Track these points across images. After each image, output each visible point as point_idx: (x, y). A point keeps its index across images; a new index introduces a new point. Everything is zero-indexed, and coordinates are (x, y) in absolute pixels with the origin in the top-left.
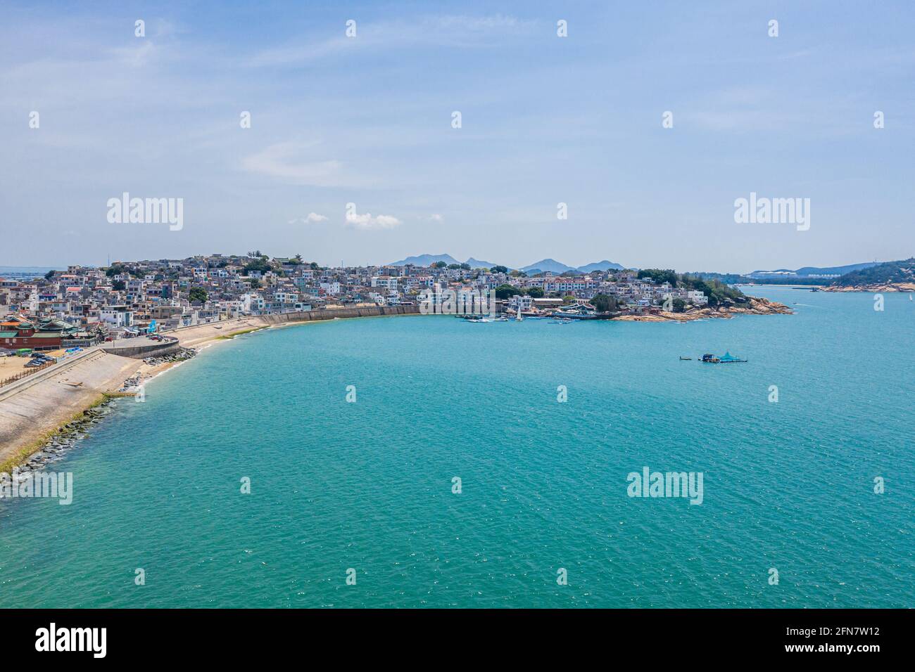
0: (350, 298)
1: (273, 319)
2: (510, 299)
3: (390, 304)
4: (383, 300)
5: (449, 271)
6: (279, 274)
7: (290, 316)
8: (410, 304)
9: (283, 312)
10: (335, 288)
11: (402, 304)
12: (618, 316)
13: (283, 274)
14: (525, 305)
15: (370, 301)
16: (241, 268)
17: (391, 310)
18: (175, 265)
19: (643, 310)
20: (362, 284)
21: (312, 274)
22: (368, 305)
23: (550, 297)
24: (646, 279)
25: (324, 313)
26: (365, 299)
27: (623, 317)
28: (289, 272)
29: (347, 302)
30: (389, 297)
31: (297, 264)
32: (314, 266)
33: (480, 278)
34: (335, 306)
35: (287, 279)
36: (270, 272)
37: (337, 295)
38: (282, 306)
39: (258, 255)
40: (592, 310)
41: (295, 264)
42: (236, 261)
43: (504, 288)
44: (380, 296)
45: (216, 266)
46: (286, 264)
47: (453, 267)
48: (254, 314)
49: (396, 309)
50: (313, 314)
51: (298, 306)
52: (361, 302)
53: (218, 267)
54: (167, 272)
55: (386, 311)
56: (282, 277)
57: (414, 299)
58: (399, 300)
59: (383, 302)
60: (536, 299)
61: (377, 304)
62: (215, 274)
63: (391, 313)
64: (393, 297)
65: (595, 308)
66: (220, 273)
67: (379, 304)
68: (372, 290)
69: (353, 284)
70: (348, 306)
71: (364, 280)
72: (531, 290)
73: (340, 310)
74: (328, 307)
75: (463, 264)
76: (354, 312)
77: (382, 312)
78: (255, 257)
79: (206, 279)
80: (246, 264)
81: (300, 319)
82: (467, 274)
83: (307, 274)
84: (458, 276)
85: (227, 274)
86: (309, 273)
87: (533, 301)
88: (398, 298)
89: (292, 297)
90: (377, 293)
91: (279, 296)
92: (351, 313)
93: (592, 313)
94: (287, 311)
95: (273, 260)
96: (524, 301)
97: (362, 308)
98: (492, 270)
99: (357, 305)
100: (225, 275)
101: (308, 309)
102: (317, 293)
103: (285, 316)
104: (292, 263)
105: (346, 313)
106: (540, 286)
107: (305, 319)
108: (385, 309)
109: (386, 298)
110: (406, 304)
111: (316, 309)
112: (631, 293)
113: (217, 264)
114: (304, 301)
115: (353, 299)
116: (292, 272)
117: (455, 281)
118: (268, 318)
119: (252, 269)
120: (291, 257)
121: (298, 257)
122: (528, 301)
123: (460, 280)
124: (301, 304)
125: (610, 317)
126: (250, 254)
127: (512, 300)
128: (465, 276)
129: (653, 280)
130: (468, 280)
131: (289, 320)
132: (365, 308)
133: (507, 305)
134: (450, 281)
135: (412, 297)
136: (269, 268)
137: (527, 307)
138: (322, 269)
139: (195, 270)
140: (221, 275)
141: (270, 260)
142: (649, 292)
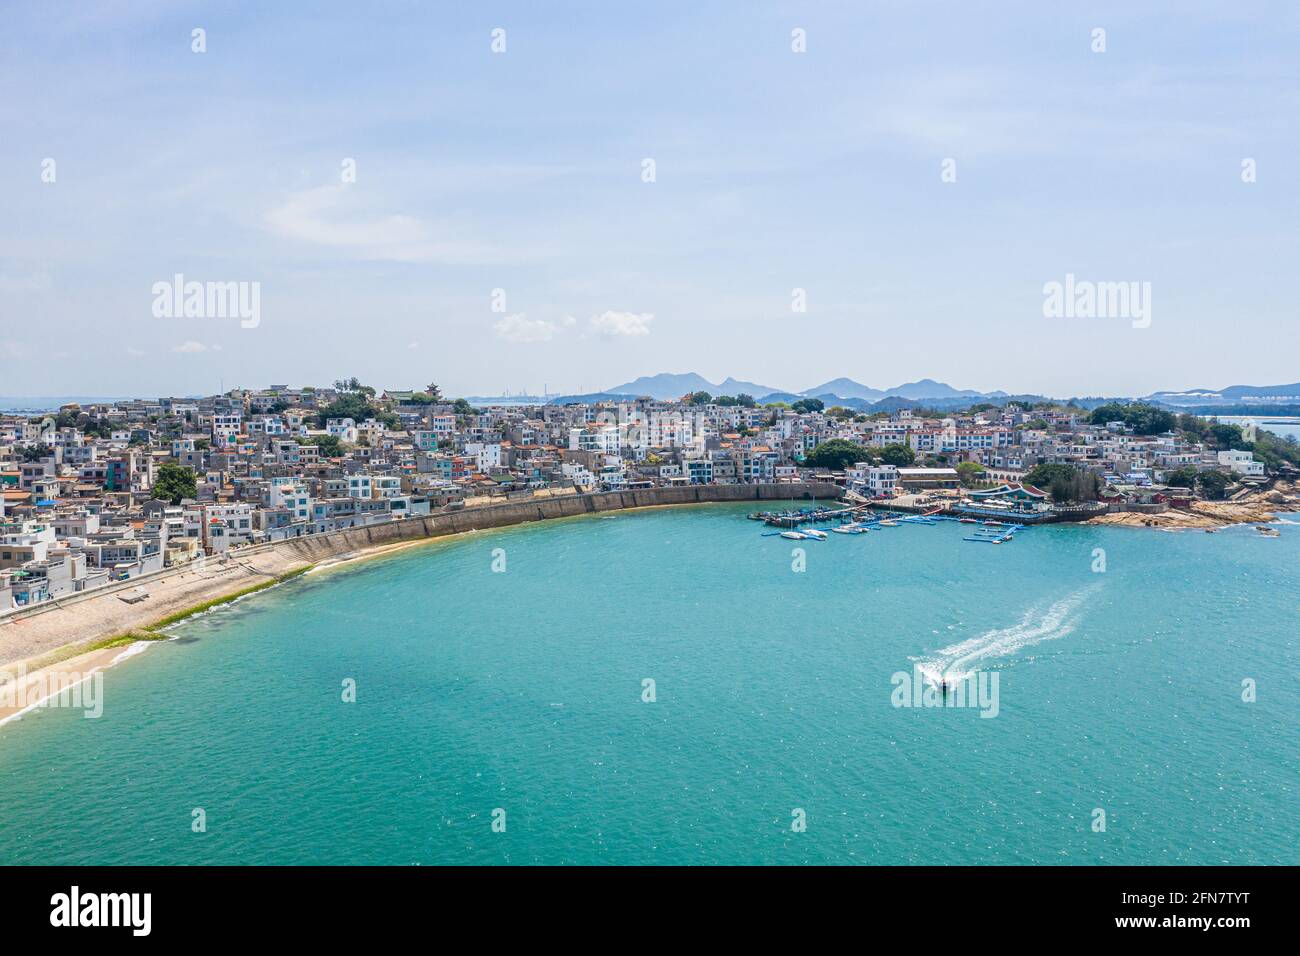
0: (519, 479)
1: (329, 544)
2: (847, 470)
3: (606, 487)
4: (592, 478)
5: (719, 409)
6: (390, 423)
7: (375, 532)
8: (647, 486)
9: (359, 524)
10: (490, 456)
11: (631, 487)
12: (1102, 512)
13: (398, 424)
14: (885, 485)
15: (563, 482)
16: (314, 414)
17: (608, 502)
18: (183, 408)
19: (1155, 500)
20: (552, 441)
21: (453, 423)
22: (558, 491)
23: (929, 465)
24: (1114, 425)
25: (460, 517)
26: (551, 479)
27: (1114, 517)
28: (409, 419)
29: (513, 488)
30: (605, 471)
31: (429, 404)
32: (460, 406)
33: (780, 424)
34: (486, 500)
35: (404, 434)
36: (372, 420)
37: (493, 470)
38: (358, 509)
39: (354, 385)
40: (1041, 499)
41: (424, 402)
42: (308, 397)
43: (836, 448)
44: (586, 472)
45: (265, 409)
46: (406, 403)
47: (725, 402)
48: (278, 536)
49: (618, 497)
50: (433, 523)
51: (400, 505)
52: (545, 487)
53: (270, 411)
54: (163, 424)
55: (598, 502)
56: (394, 430)
57: (654, 473)
58: (625, 476)
59: (590, 482)
60: (903, 471)
61: (578, 488)
62: (257, 427)
63: (608, 506)
64: (611, 471)
65: (1046, 495)
66: (268, 424)
67: (584, 488)
68: (571, 458)
69: (535, 442)
70: (515, 498)
71: (556, 433)
72: (889, 451)
73: (497, 507)
74: (468, 502)
75: (742, 397)
76: (528, 511)
77: (589, 505)
78: (348, 391)
79: (231, 439)
80: (325, 405)
81: (400, 536)
82: (754, 417)
83: (442, 424)
84: (735, 421)
85: (283, 427)
86: (447, 423)
87: (898, 474)
88: (622, 472)
89: (385, 484)
90: (578, 466)
91: (355, 484)
92: (520, 513)
93: (1044, 507)
94: (370, 521)
95: (384, 397)
96: (882, 477)
97: (545, 500)
98: (795, 407)
99: (536, 493)
100: (278, 428)
101: (423, 510)
102: (449, 469)
103: (362, 534)
104: (416, 402)
105: (511, 513)
106: (900, 440)
107: (412, 536)
108: (595, 498)
109: (597, 473)
110: (640, 486)
111: (442, 510)
112: (1100, 456)
113: (269, 406)
114: (415, 492)
115: (528, 480)
116: (417, 419)
117: (731, 430)
118: (314, 543)
119: (334, 416)
120: (420, 389)
121: (433, 389)
122: (890, 476)
123: (742, 429)
124: (406, 498)
125: (1086, 515)
126: (339, 385)
127: (854, 473)
128: (750, 421)
129: (1128, 426)
130: (756, 429)
131: (372, 541)
132: (554, 499)
133: (842, 482)
134: (722, 431)
135: (650, 469)
136: (369, 413)
137: (888, 489)
138: (476, 412)
139: (217, 420)
140: (270, 429)
141: (379, 395)
142: (1138, 454)
